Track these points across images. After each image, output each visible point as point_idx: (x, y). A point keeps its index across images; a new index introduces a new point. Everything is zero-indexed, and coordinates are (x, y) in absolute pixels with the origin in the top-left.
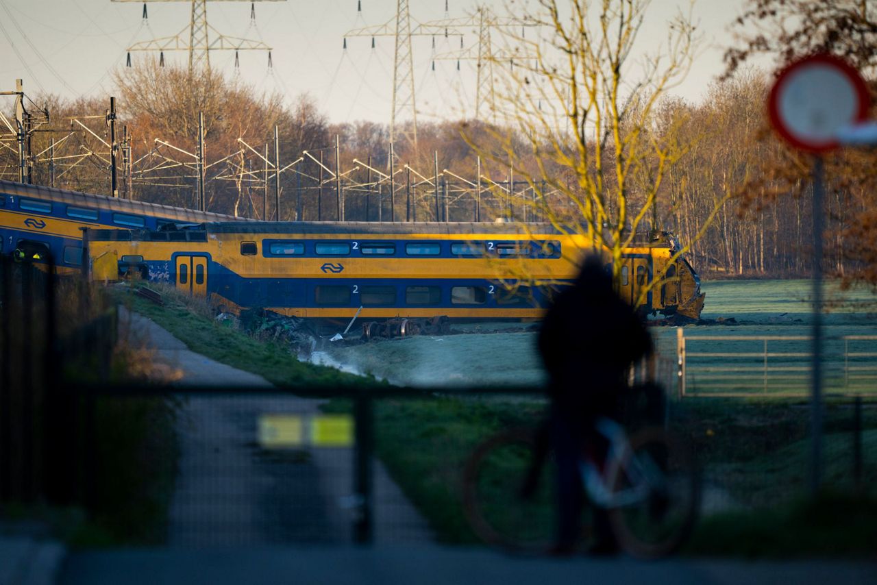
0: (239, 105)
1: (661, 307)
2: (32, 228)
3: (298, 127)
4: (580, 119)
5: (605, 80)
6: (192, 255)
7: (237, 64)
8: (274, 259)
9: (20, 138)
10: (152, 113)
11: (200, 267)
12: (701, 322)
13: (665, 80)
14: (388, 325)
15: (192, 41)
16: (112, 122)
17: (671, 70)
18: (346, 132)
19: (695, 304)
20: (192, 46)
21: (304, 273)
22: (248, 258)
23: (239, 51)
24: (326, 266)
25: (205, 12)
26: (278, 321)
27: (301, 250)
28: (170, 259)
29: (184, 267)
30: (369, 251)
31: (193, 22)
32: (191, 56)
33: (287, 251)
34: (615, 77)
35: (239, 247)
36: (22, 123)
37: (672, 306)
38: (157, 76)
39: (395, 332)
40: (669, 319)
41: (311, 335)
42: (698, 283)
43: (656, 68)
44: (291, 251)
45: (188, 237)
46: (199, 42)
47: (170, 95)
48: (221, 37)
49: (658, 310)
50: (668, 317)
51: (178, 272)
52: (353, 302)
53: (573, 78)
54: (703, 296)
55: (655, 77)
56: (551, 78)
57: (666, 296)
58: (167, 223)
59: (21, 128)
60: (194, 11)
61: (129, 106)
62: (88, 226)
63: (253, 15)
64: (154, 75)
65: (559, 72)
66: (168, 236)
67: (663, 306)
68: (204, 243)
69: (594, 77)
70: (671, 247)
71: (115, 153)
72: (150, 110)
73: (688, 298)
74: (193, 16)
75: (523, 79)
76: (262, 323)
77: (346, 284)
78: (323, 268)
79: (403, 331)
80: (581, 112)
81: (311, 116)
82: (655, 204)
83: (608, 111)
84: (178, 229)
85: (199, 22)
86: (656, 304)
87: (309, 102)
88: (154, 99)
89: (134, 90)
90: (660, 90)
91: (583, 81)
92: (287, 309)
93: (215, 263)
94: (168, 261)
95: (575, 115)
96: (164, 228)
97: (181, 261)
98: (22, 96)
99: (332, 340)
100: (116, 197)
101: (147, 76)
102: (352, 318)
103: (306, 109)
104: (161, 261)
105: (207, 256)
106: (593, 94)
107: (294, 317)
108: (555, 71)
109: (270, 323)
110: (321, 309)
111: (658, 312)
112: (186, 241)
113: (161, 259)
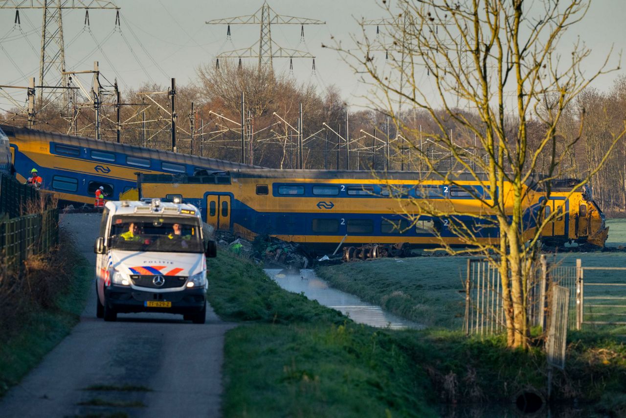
0: (286, 93)
1: (575, 237)
2: (100, 172)
3: (328, 109)
4: (482, 55)
5: (507, 18)
6: (219, 194)
7: (291, 67)
8: (281, 198)
9: (96, 105)
10: (225, 98)
11: (225, 203)
12: (606, 249)
13: (566, 17)
14: (363, 249)
15: (261, 51)
16: (173, 97)
17: (571, 7)
18: (368, 116)
19: (601, 235)
20: (260, 55)
21: (304, 209)
22: (262, 197)
23: (293, 59)
24: (321, 204)
25: (270, 31)
26: (279, 245)
27: (302, 191)
28: (202, 197)
29: (213, 203)
30: (354, 192)
31: (262, 38)
32: (260, 61)
33: (291, 192)
34: (517, 15)
35: (255, 188)
36: (98, 95)
37: (584, 237)
38: (228, 71)
39: (368, 255)
40: (581, 246)
41: (304, 256)
42: (603, 219)
43: (556, 5)
44: (295, 192)
45: (216, 181)
46: (266, 52)
47: (238, 85)
48: (281, 49)
49: (573, 239)
50: (580, 245)
51: (209, 207)
52: (341, 231)
53: (476, 14)
54: (607, 229)
55: (555, 14)
56: (454, 14)
57: (579, 229)
58: (201, 169)
59: (97, 98)
60: (262, 31)
61: (209, 93)
62: (141, 172)
63: (302, 34)
64: (226, 71)
65: (461, 9)
66: (201, 180)
67: (577, 237)
68: (228, 186)
69: (496, 14)
70: (583, 192)
71: (175, 119)
72: (223, 96)
73: (596, 230)
74: (262, 34)
75: (426, 14)
76: (267, 246)
77: (336, 217)
78: (318, 205)
79: (374, 254)
80: (483, 48)
81: (336, 101)
82: (554, 138)
83: (510, 47)
84: (209, 174)
85: (266, 39)
86: (572, 235)
87: (334, 92)
88: (226, 88)
89: (212, 82)
90: (561, 27)
91: (486, 19)
92: (291, 236)
93: (237, 200)
94: (200, 199)
95: (477, 50)
96: (199, 173)
97: (211, 198)
98: (98, 74)
99: (320, 260)
100: (175, 151)
101: (221, 72)
102: (339, 244)
103: (333, 97)
104: (196, 199)
105: (231, 195)
106: (496, 30)
107: (292, 243)
108: (458, 7)
109: (273, 246)
110: (317, 236)
111: (573, 241)
112: (215, 184)
113: (196, 197)
